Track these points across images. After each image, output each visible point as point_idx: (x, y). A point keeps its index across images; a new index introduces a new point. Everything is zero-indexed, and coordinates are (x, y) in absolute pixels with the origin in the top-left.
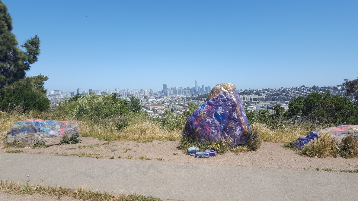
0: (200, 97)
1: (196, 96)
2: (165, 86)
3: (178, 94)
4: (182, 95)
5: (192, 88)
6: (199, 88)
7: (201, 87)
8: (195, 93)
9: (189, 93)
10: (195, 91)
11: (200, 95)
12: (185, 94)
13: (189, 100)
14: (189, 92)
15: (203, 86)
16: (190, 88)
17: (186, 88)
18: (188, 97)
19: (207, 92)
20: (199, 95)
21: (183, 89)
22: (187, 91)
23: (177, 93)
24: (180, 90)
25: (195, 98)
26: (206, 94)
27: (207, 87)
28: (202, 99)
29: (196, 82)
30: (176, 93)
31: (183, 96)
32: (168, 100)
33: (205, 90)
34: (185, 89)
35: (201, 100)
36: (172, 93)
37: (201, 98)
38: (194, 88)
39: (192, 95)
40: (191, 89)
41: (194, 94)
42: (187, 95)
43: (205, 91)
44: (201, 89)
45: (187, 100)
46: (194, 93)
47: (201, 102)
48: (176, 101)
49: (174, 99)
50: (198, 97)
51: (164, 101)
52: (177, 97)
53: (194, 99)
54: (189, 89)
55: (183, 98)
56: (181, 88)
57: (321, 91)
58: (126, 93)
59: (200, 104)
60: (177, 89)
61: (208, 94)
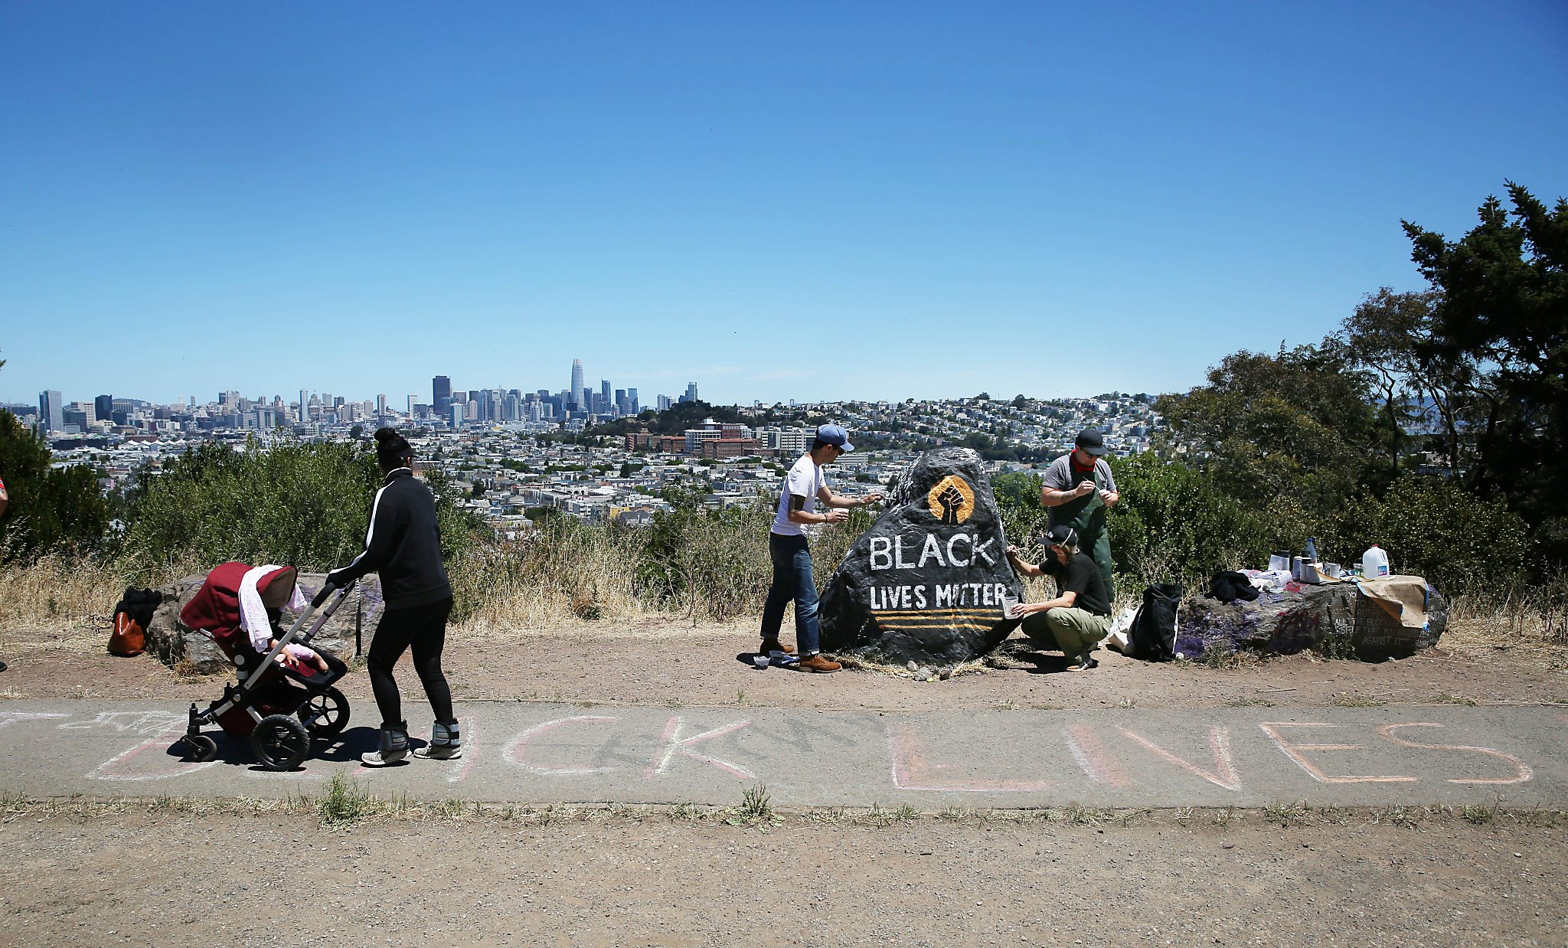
0: (595, 432)
1: (576, 427)
2: (441, 385)
3: (502, 418)
4: (516, 426)
5: (559, 392)
6: (587, 392)
7: (597, 389)
8: (572, 417)
9: (547, 414)
10: (572, 406)
11: (594, 424)
12: (532, 418)
13: (549, 445)
14: (547, 409)
15: (606, 385)
16: (551, 394)
17: (536, 394)
18: (544, 432)
19: (622, 412)
20: (588, 424)
21: (523, 396)
22: (538, 406)
23: (498, 414)
24: (509, 404)
25: (572, 435)
26: (619, 420)
27: (624, 392)
28: (602, 438)
29: (576, 371)
30: (492, 415)
31: (521, 427)
32: (456, 442)
33: (613, 402)
34: (530, 398)
35: (601, 444)
36: (474, 416)
37: (598, 438)
38: (569, 394)
39: (562, 425)
40: (556, 401)
41: (570, 421)
42: (541, 423)
43: (614, 409)
44: (594, 401)
45: (540, 446)
46: (568, 416)
47: (598, 454)
48: (492, 449)
49: (482, 441)
50: (586, 433)
51: (440, 449)
52: (497, 431)
53: (570, 439)
54: (544, 397)
55: (522, 436)
56: (515, 392)
58: (267, 414)
59: (594, 463)
60: (495, 397)
61: (629, 421)
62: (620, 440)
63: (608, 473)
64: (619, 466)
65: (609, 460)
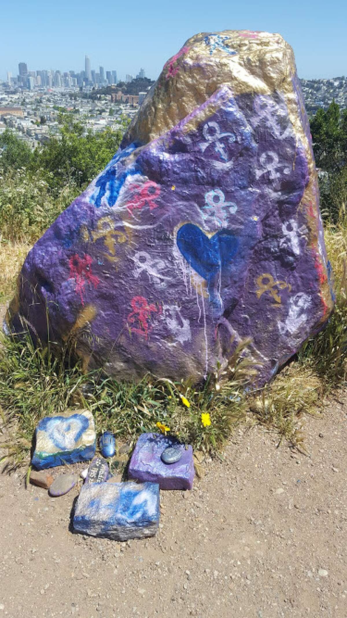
0: (97, 92)
1: (88, 90)
2: (23, 67)
3: (53, 85)
4: (60, 89)
5: (80, 72)
6: (93, 72)
7: (98, 71)
8: (86, 85)
9: (74, 83)
10: (86, 80)
11: (96, 89)
12: (67, 85)
13: (75, 99)
14: (74, 81)
15: (101, 69)
16: (76, 73)
17: (69, 73)
18: (73, 92)
19: (109, 83)
20: (94, 89)
21: (62, 74)
22: (70, 79)
23: (51, 83)
24: (56, 77)
25: (86, 94)
26: (108, 87)
27: (110, 72)
28: (100, 96)
29: (87, 60)
30: (48, 84)
31: (62, 90)
32: (31, 97)
33: (105, 78)
34: (66, 75)
35: (100, 99)
36: (40, 83)
37: (98, 96)
38: (84, 73)
39: (81, 89)
40: (78, 76)
41: (85, 87)
42: (71, 88)
43: (105, 81)
44: (98, 77)
45: (71, 99)
46: (84, 84)
47: (99, 104)
48: (49, 100)
49: (44, 96)
50: (93, 94)
51: (24, 100)
52: (51, 92)
53: (85, 96)
54: (73, 75)
55: (63, 95)
56: (58, 72)
57: (306, 89)
59: (97, 109)
60: (49, 74)
61: (113, 87)
62: (109, 97)
63: (103, 114)
64: (108, 110)
65: (104, 107)
